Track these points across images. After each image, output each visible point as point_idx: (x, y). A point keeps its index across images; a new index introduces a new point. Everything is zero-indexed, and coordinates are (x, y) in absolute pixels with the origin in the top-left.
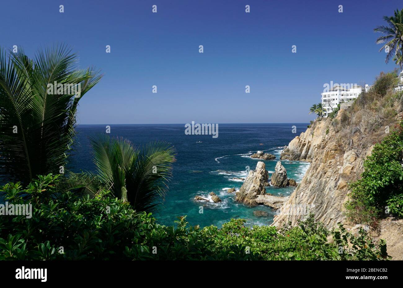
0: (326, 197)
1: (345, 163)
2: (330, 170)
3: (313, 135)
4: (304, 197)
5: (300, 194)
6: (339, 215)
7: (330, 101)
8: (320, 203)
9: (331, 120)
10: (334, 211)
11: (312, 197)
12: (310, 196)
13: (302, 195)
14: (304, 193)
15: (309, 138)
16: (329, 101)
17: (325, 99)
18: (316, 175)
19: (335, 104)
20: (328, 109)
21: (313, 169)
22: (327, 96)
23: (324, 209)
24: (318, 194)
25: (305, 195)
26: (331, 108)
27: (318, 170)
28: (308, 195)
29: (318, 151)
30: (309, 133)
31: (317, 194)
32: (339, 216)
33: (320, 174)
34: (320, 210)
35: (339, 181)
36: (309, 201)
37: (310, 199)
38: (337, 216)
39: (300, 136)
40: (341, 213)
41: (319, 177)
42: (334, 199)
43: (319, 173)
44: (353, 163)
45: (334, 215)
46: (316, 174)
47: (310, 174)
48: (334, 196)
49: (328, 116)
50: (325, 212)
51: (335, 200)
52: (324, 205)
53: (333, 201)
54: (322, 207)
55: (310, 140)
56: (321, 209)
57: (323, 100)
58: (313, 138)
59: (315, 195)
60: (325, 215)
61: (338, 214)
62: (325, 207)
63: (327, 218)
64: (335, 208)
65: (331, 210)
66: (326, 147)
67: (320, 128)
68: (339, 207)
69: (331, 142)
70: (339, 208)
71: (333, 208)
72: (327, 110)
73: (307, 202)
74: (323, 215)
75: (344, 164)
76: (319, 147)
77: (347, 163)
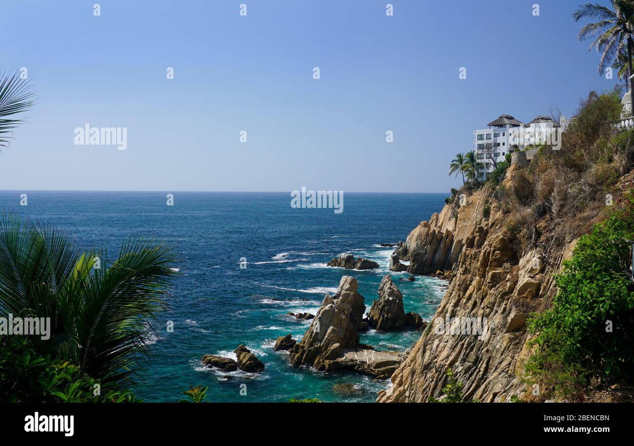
0: (485, 349)
1: (522, 276)
2: (492, 291)
3: (456, 219)
4: (439, 349)
5: (433, 343)
6: (511, 384)
7: (491, 148)
8: (472, 360)
9: (494, 189)
10: (501, 376)
11: (457, 349)
12: (453, 348)
13: (438, 346)
14: (440, 341)
15: (449, 226)
16: (488, 147)
17: (481, 142)
18: (464, 302)
19: (501, 154)
20: (487, 164)
21: (459, 290)
22: (485, 138)
23: (481, 373)
24: (469, 344)
25: (442, 345)
26: (493, 162)
27: (468, 292)
28: (449, 345)
29: (468, 252)
30: (449, 214)
31: (466, 343)
32: (510, 388)
33: (473, 300)
34: (473, 377)
35: (511, 315)
36: (451, 358)
37: (454, 354)
38: (507, 386)
39: (430, 221)
40: (515, 381)
41: (470, 307)
42: (500, 353)
43: (469, 298)
44: (538, 276)
45: (500, 385)
46: (465, 300)
47: (453, 301)
48: (500, 346)
49: (488, 179)
50: (483, 378)
51: (502, 355)
52: (482, 365)
53: (499, 355)
54: (477, 370)
55: (450, 229)
56: (475, 374)
57: (476, 146)
58: (456, 225)
59: (463, 345)
60: (483, 386)
61: (509, 382)
62: (482, 369)
63: (487, 393)
64: (503, 371)
65: (495, 374)
66: (485, 243)
67: (472, 203)
68: (511, 367)
69: (495, 232)
70: (511, 370)
71: (499, 370)
72: (485, 167)
73: (446, 362)
74: (478, 387)
75: (521, 278)
76: (471, 243)
77: (526, 276)
